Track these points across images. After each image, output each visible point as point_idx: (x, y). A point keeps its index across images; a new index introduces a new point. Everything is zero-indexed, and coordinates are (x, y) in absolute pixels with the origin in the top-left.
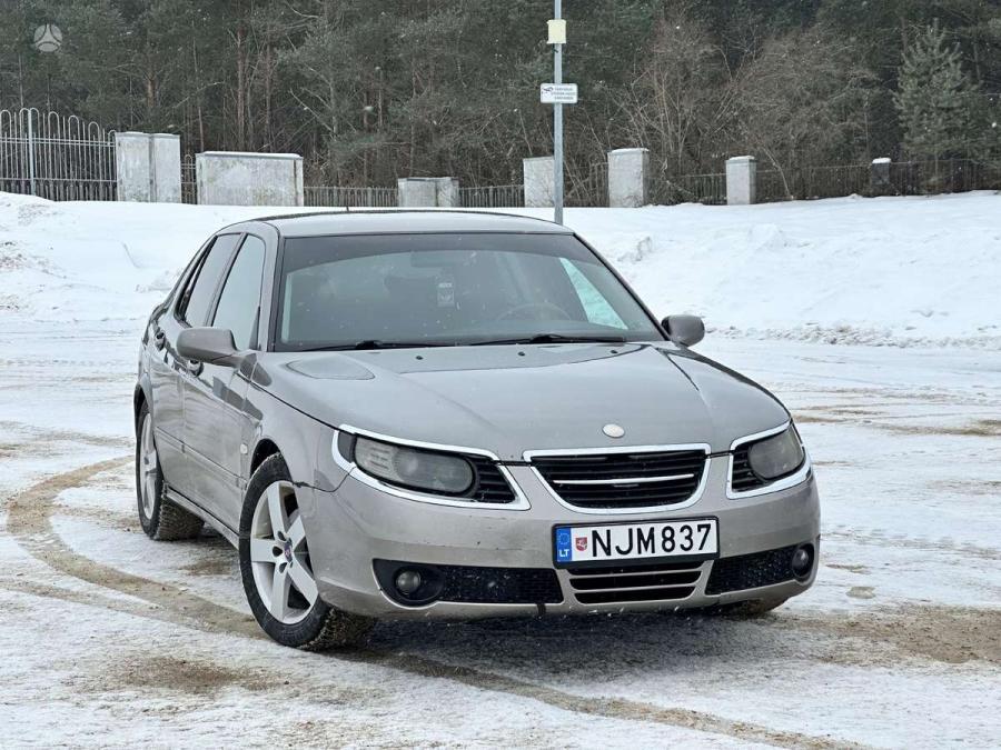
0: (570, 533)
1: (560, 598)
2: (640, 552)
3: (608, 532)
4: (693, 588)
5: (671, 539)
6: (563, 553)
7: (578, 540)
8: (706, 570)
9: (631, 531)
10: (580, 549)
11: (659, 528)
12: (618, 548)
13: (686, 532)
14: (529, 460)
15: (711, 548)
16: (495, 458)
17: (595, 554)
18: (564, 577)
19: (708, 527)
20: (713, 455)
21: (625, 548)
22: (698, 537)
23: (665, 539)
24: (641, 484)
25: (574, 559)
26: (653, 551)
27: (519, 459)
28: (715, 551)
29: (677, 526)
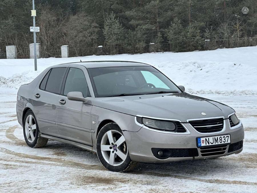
0: (200, 139)
1: (198, 155)
2: (215, 143)
3: (209, 138)
4: (225, 152)
5: (221, 140)
6: (199, 144)
7: (202, 141)
8: (228, 147)
9: (213, 138)
10: (203, 143)
11: (219, 137)
12: (211, 142)
13: (224, 138)
14: (188, 122)
15: (229, 142)
16: (180, 122)
17: (206, 144)
18: (199, 150)
19: (228, 136)
20: (225, 119)
21: (212, 142)
22: (226, 139)
23: (220, 140)
24: (212, 127)
25: (202, 146)
26: (218, 143)
27: (186, 122)
28: (230, 142)
29: (222, 136)
